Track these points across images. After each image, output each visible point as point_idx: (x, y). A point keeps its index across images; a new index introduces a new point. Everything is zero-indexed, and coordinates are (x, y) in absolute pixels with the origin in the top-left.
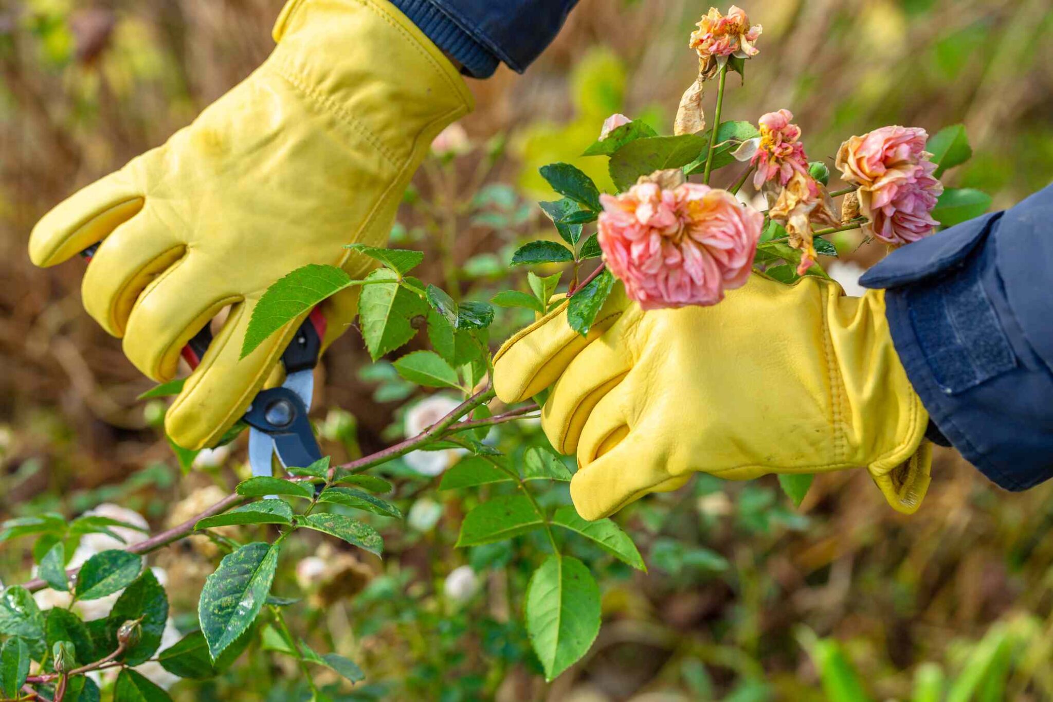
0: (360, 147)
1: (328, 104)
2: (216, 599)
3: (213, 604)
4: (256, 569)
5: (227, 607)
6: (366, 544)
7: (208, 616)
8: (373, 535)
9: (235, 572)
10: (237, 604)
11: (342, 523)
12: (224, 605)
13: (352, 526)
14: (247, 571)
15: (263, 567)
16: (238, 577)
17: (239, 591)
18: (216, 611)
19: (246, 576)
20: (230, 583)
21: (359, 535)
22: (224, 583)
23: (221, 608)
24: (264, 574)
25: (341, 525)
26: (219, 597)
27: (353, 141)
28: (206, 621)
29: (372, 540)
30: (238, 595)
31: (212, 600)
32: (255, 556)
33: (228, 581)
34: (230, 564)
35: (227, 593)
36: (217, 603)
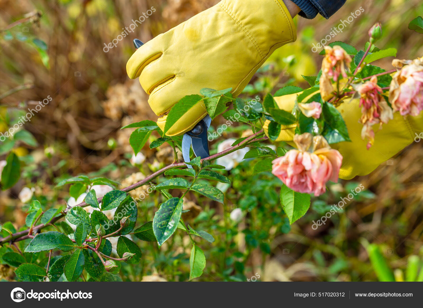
0: (251, 49)
1: (244, 28)
2: (159, 222)
3: (158, 224)
4: (174, 208)
5: (164, 225)
6: (217, 198)
7: (157, 229)
8: (220, 194)
9: (166, 210)
10: (167, 224)
11: (208, 188)
12: (163, 224)
13: (211, 190)
14: (171, 210)
15: (177, 208)
16: (168, 213)
17: (168, 218)
18: (160, 227)
19: (171, 212)
20: (165, 215)
21: (214, 194)
22: (162, 215)
23: (161, 225)
24: (178, 212)
25: (207, 189)
26: (160, 221)
27: (250, 46)
28: (156, 231)
29: (219, 196)
30: (168, 220)
31: (158, 222)
32: (174, 203)
33: (164, 214)
34: (164, 207)
35: (163, 219)
36: (160, 223)
